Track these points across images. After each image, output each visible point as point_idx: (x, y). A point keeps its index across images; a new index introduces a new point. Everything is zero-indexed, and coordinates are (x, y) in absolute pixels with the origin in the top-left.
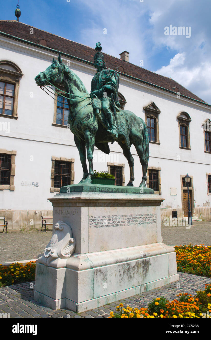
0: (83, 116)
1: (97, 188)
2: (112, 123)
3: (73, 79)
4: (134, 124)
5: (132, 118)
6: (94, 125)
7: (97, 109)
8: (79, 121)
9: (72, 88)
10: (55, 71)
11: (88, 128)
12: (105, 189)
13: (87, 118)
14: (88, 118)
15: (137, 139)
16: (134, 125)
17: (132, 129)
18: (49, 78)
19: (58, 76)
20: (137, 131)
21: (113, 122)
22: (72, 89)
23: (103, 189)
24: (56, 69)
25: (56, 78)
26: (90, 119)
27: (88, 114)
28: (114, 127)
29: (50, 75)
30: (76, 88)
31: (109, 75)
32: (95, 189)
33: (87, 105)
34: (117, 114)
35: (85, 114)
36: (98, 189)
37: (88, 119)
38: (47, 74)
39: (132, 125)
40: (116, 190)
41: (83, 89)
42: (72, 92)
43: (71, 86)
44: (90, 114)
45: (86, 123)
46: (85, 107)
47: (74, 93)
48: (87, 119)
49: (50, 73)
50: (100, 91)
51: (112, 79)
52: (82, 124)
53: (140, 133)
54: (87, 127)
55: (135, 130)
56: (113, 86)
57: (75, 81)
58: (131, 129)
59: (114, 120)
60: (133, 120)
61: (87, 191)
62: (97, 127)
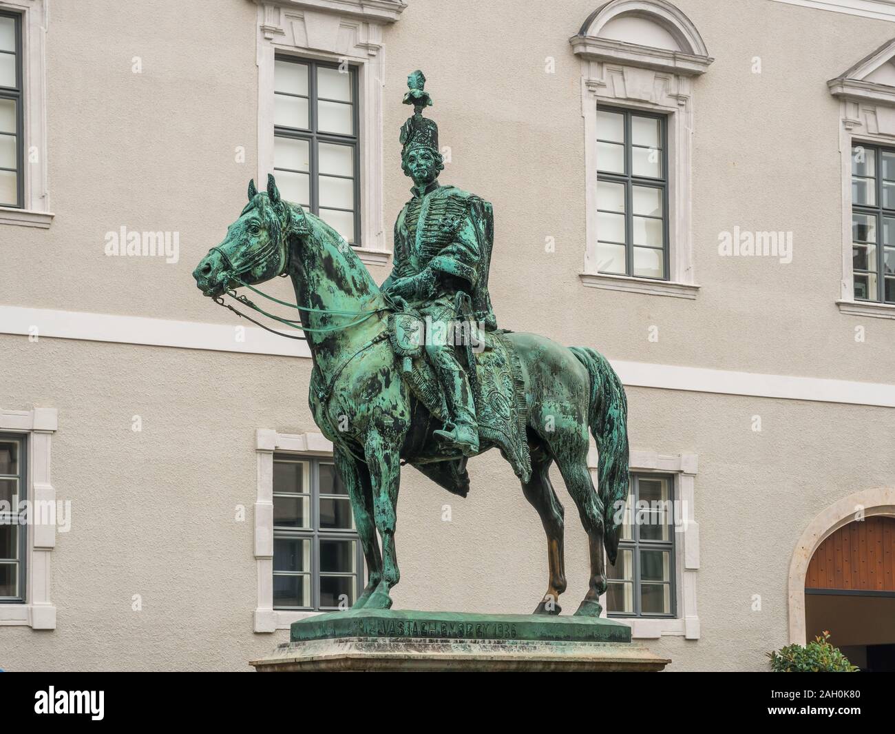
0: (358, 387)
1: (406, 625)
2: (460, 404)
3: (321, 255)
4: (550, 388)
5: (543, 365)
6: (397, 414)
7: (405, 356)
8: (343, 404)
9: (320, 288)
10: (257, 240)
11: (376, 425)
12: (432, 626)
13: (370, 391)
14: (374, 390)
15: (565, 442)
16: (553, 392)
17: (543, 408)
18: (238, 267)
19: (270, 257)
20: (564, 414)
21: (462, 399)
22: (319, 292)
23: (427, 628)
24: (261, 232)
25: (263, 263)
26: (380, 396)
27: (374, 378)
28: (464, 416)
29: (244, 255)
30: (333, 285)
31: (452, 220)
32: (400, 627)
33: (371, 342)
34: (482, 363)
35: (365, 379)
36: (409, 628)
37: (376, 396)
38: (234, 254)
39: (545, 392)
40: (474, 630)
41: (357, 282)
42: (318, 301)
43: (316, 279)
44: (380, 378)
45: (369, 410)
46: (365, 352)
47: (324, 304)
48: (371, 393)
49: (243, 249)
50: (420, 282)
51: (462, 233)
52: (355, 414)
53: (575, 419)
54: (374, 423)
55: (556, 408)
56: (465, 262)
57: (329, 260)
58: (540, 410)
59: (464, 391)
60: (548, 373)
61: (372, 633)
62: (407, 418)
